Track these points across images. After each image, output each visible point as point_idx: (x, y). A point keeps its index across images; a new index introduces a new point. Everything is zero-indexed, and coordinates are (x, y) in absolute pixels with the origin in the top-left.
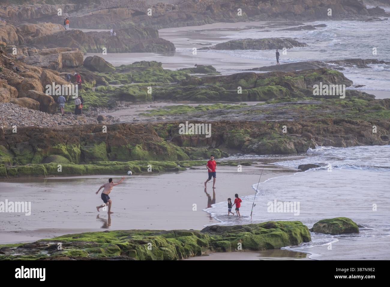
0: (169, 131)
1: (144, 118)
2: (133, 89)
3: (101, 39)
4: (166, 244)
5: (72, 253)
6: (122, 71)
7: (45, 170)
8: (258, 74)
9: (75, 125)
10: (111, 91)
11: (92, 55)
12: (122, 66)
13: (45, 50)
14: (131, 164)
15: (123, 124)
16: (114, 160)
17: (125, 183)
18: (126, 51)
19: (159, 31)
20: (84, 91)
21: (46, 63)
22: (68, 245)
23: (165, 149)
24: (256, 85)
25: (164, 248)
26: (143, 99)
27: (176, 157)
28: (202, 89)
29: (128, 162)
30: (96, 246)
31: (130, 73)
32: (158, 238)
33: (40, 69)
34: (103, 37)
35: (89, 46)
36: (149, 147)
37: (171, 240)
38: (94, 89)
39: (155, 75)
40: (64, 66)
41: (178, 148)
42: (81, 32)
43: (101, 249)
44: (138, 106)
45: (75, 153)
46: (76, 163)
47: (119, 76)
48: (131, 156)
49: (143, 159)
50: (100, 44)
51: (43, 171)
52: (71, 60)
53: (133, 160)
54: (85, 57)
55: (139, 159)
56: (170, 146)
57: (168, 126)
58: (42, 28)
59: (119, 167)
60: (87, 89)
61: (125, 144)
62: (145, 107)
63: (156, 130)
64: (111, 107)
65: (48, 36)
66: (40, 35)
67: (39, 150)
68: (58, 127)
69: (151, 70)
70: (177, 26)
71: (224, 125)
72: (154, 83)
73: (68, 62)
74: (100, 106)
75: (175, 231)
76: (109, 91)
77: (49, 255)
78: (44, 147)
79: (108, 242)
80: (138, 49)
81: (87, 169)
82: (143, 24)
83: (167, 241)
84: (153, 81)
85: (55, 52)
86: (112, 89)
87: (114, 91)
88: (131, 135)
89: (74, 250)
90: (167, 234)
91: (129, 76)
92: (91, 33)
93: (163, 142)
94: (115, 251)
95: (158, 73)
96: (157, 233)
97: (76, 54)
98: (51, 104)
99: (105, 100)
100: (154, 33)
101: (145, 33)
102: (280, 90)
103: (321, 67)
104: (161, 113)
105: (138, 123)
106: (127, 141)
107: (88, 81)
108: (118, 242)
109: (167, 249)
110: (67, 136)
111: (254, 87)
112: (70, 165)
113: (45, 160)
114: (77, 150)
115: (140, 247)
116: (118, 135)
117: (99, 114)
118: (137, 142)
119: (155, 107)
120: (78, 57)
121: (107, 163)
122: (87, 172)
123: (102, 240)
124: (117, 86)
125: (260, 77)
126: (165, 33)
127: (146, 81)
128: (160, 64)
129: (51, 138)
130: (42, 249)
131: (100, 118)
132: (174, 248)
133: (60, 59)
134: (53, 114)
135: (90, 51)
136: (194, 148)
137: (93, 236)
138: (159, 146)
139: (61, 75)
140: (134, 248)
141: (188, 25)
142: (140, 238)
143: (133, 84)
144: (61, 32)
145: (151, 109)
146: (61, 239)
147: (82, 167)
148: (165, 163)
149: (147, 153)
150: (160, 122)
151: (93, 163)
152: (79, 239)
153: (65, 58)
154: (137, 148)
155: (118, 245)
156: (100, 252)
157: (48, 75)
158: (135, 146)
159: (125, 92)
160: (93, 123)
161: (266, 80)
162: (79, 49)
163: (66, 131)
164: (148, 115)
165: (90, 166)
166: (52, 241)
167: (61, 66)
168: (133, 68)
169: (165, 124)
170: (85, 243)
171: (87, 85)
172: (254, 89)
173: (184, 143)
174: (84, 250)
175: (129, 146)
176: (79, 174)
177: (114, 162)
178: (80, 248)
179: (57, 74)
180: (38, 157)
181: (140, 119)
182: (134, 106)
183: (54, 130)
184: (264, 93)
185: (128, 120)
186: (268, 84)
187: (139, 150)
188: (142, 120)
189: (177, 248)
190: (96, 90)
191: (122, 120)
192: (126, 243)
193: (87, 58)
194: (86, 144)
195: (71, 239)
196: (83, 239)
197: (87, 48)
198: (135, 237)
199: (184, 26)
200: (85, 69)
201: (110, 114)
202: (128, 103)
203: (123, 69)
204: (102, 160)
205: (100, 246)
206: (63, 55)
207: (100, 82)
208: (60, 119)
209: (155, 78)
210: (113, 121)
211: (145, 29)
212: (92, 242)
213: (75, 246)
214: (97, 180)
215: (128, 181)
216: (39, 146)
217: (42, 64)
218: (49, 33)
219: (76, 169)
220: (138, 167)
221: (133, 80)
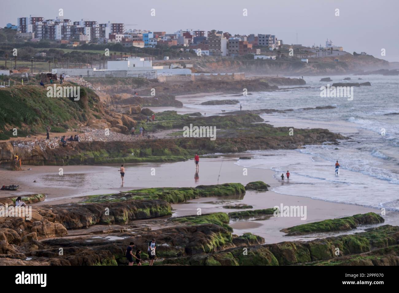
0: (180, 142)
1: (169, 136)
2: (164, 123)
3: (149, 101)
4: (179, 194)
5: (137, 198)
6: (159, 115)
7: (124, 161)
8: (221, 116)
9: (137, 140)
10: (154, 124)
11: (145, 108)
12: (159, 113)
13: (124, 106)
14: (163, 157)
15: (160, 139)
16: (155, 156)
17: (160, 166)
18: (160, 106)
19: (176, 97)
20: (142, 124)
21: (124, 112)
22: (135, 194)
23: (178, 150)
24: (220, 121)
25: (178, 196)
26: (168, 128)
27: (184, 154)
28: (195, 123)
29: (162, 157)
30: (147, 195)
31: (162, 116)
32: (176, 191)
33: (121, 115)
34: (150, 100)
35: (144, 104)
36: (171, 150)
37: (182, 192)
38: (146, 123)
39: (174, 117)
40: (133, 113)
41: (185, 150)
42: (140, 98)
43: (150, 196)
44: (166, 131)
45: (137, 153)
46: (138, 157)
47: (157, 118)
48: (164, 154)
49: (169, 155)
50: (149, 103)
51: (123, 161)
52: (135, 111)
53: (164, 155)
54: (142, 109)
55: (167, 155)
56: (181, 149)
57: (180, 140)
58: (123, 96)
59: (157, 159)
60: (143, 123)
61: (160, 148)
62: (170, 132)
63: (174, 142)
64: (154, 131)
65: (125, 99)
66: (121, 99)
67: (121, 151)
68: (130, 141)
69: (172, 115)
70: (184, 95)
71: (205, 139)
72: (173, 121)
73: (134, 111)
74: (149, 131)
75: (183, 188)
76: (153, 124)
77: (126, 199)
78: (124, 150)
79: (153, 193)
80: (165, 105)
81: (143, 160)
82: (168, 94)
83: (180, 193)
84: (173, 119)
85: (128, 107)
86: (154, 123)
87: (155, 124)
88: (163, 144)
89: (137, 197)
90: (179, 189)
91: (162, 117)
92: (144, 98)
93: (177, 147)
94: (156, 197)
95: (175, 116)
96: (175, 189)
97: (138, 107)
98: (126, 130)
99: (151, 128)
100: (173, 98)
101: (169, 98)
102: (231, 123)
103: (249, 113)
104: (177, 134)
105: (166, 139)
106: (161, 147)
107: (143, 120)
108: (157, 193)
109: (180, 196)
110: (134, 145)
111: (219, 122)
112: (135, 158)
113: (124, 156)
114: (138, 151)
115: (167, 195)
116: (157, 144)
117: (148, 135)
118: (166, 147)
119: (174, 131)
120: (139, 109)
121: (152, 157)
122: (143, 161)
123: (150, 192)
124: (157, 122)
125: (221, 117)
126: (179, 98)
127: (170, 120)
128: (176, 112)
129: (127, 145)
130: (123, 196)
131: (149, 137)
132: (183, 195)
133: (130, 110)
134: (128, 135)
135: (144, 106)
136: (192, 150)
137: (146, 190)
138: (176, 149)
139: (131, 117)
140: (165, 195)
141: (189, 94)
142: (167, 191)
143: (164, 121)
144: (131, 98)
145: (172, 132)
146: (131, 192)
147: (140, 159)
148: (179, 157)
149: (170, 152)
150: (176, 138)
151: (146, 157)
152: (139, 192)
153: (133, 109)
154: (166, 150)
155: (158, 195)
156: (149, 197)
157: (125, 117)
158: (164, 149)
159: (160, 124)
160: (145, 139)
161: (225, 119)
162: (139, 105)
163: (134, 142)
164: (170, 135)
165: (144, 159)
166: (127, 193)
167: (131, 113)
168: (164, 114)
169: (178, 139)
170: (142, 194)
171: (143, 122)
172: (219, 123)
173: (187, 148)
174: (142, 197)
175: (162, 149)
176: (140, 162)
177: (155, 157)
178: (140, 196)
179: (129, 117)
180: (121, 154)
181: (167, 137)
182: (164, 131)
183: (128, 142)
184: (224, 125)
185: (162, 137)
186: (225, 121)
187: (167, 151)
188: (168, 137)
189: (184, 195)
190: (147, 124)
191: (159, 137)
192: (161, 193)
193: (143, 109)
194: (142, 149)
195: (136, 192)
196: (142, 192)
197: (143, 105)
198: (165, 191)
199: (187, 94)
200: (142, 114)
201: (153, 135)
202: (162, 129)
203: (159, 114)
204: (150, 155)
205: (149, 195)
206: (132, 108)
207: (148, 120)
208: (130, 137)
209: (174, 118)
210: (155, 138)
211: (169, 96)
212: (146, 193)
213: (138, 195)
214: (148, 165)
215: (162, 165)
216: (121, 150)
217: (122, 112)
218: (125, 98)
219: (138, 160)
220: (166, 159)
221: (164, 119)
